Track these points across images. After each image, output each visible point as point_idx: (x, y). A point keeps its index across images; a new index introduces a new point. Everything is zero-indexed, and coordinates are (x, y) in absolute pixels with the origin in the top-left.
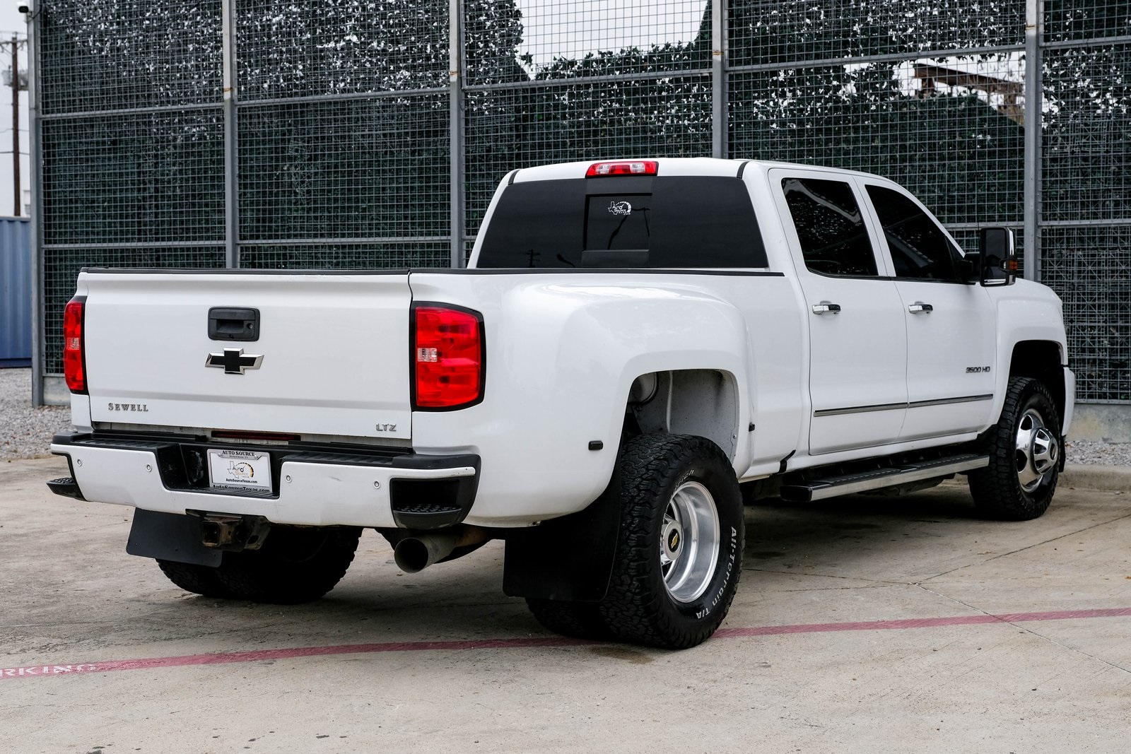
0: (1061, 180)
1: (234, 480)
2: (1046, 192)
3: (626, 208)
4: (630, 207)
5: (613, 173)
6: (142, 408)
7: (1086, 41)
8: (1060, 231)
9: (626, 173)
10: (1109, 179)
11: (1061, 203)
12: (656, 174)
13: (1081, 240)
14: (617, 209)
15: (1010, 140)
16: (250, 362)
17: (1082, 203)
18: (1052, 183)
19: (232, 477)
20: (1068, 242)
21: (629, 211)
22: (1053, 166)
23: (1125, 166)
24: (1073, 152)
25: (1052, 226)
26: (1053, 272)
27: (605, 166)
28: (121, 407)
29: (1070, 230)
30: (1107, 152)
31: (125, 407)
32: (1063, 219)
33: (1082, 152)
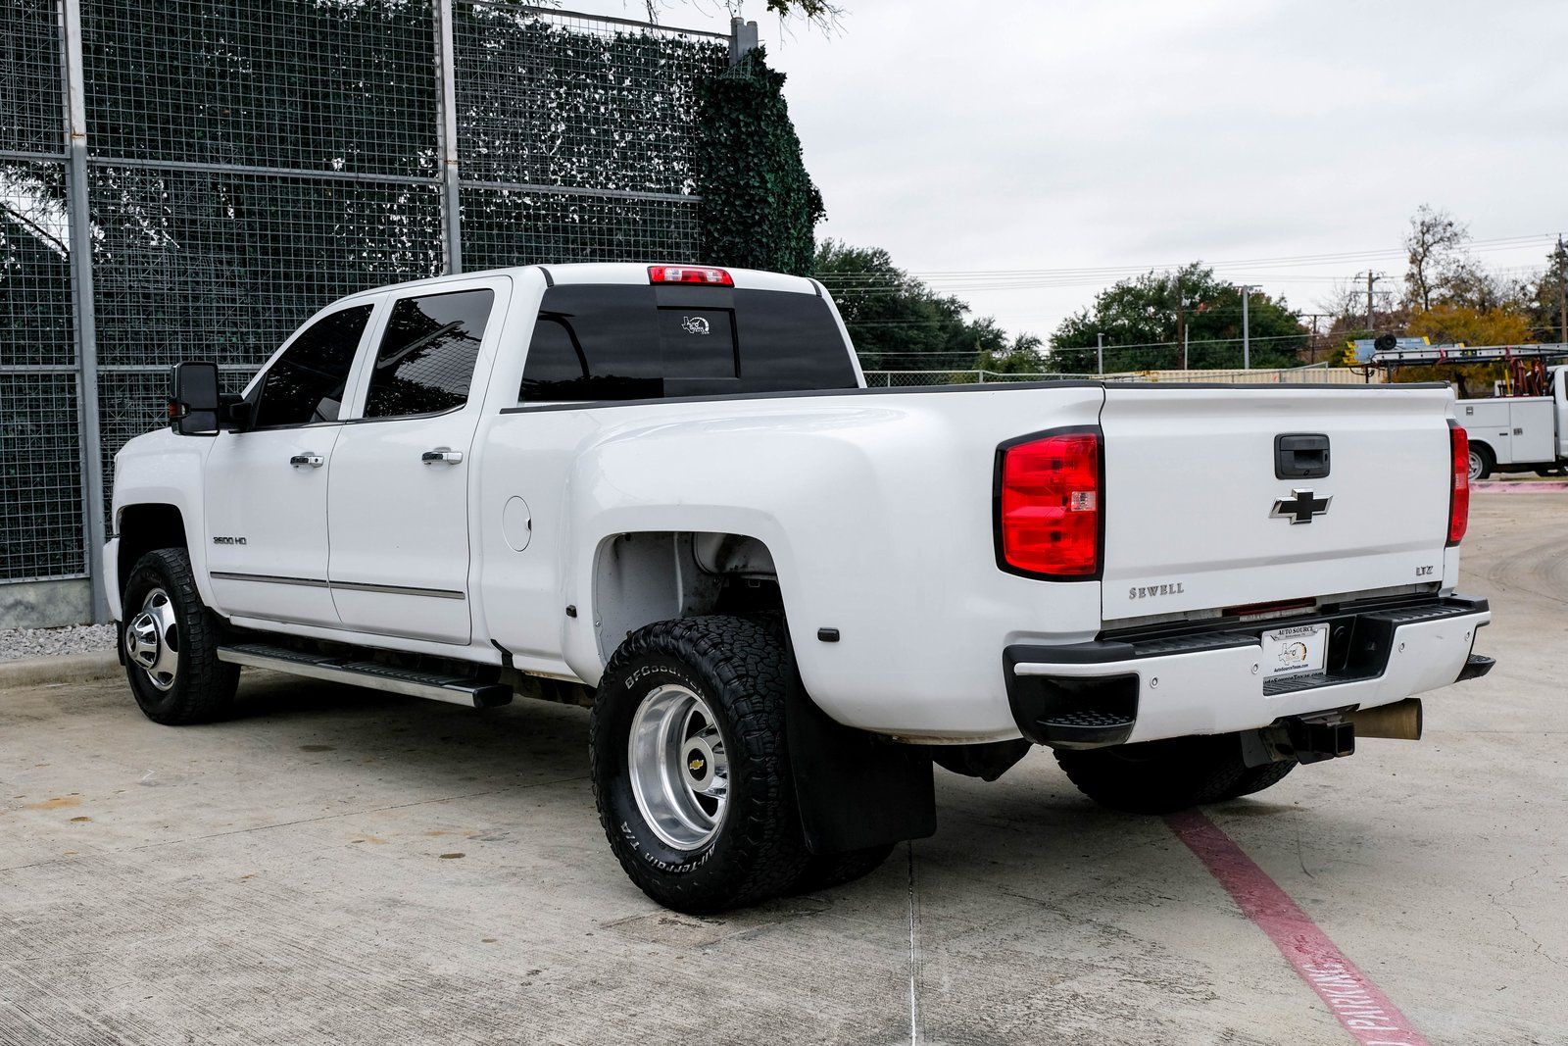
0: (118, 319)
1: (1283, 669)
2: (101, 331)
3: (702, 324)
4: (707, 324)
5: (687, 281)
6: (1175, 588)
7: (139, 161)
8: (121, 377)
9: (702, 282)
10: (175, 320)
11: (120, 345)
12: (733, 285)
13: (147, 388)
14: (694, 327)
15: (52, 266)
16: (1322, 505)
17: (146, 346)
18: (108, 321)
19: (1282, 665)
20: (131, 391)
21: (707, 329)
22: (108, 302)
23: (193, 307)
24: (130, 287)
25: (109, 371)
26: (115, 424)
27: (673, 271)
28: (1146, 592)
29: (133, 375)
30: (171, 289)
31: (1153, 590)
32: (123, 364)
33: (142, 287)
